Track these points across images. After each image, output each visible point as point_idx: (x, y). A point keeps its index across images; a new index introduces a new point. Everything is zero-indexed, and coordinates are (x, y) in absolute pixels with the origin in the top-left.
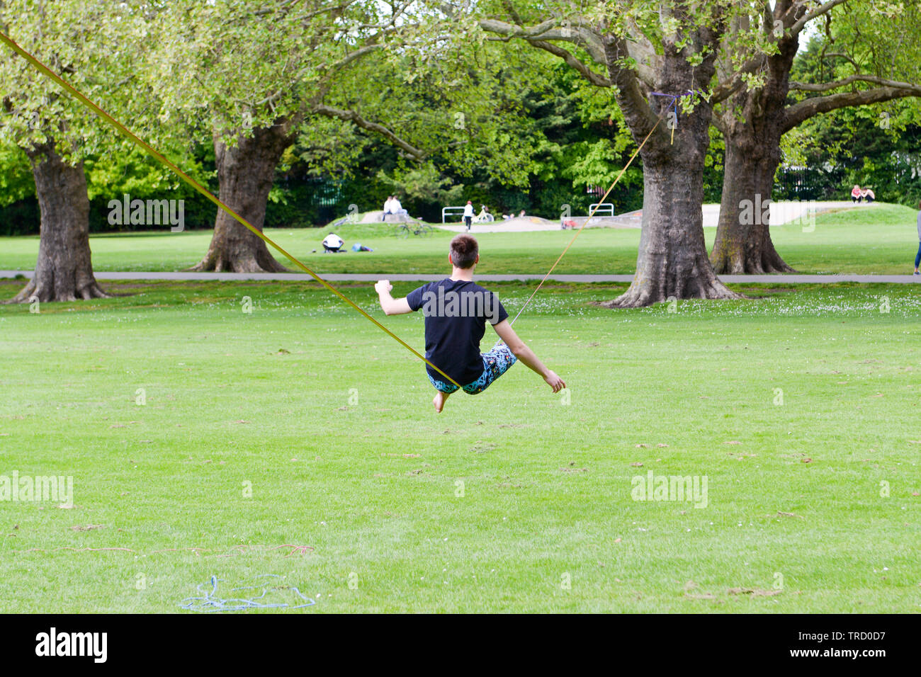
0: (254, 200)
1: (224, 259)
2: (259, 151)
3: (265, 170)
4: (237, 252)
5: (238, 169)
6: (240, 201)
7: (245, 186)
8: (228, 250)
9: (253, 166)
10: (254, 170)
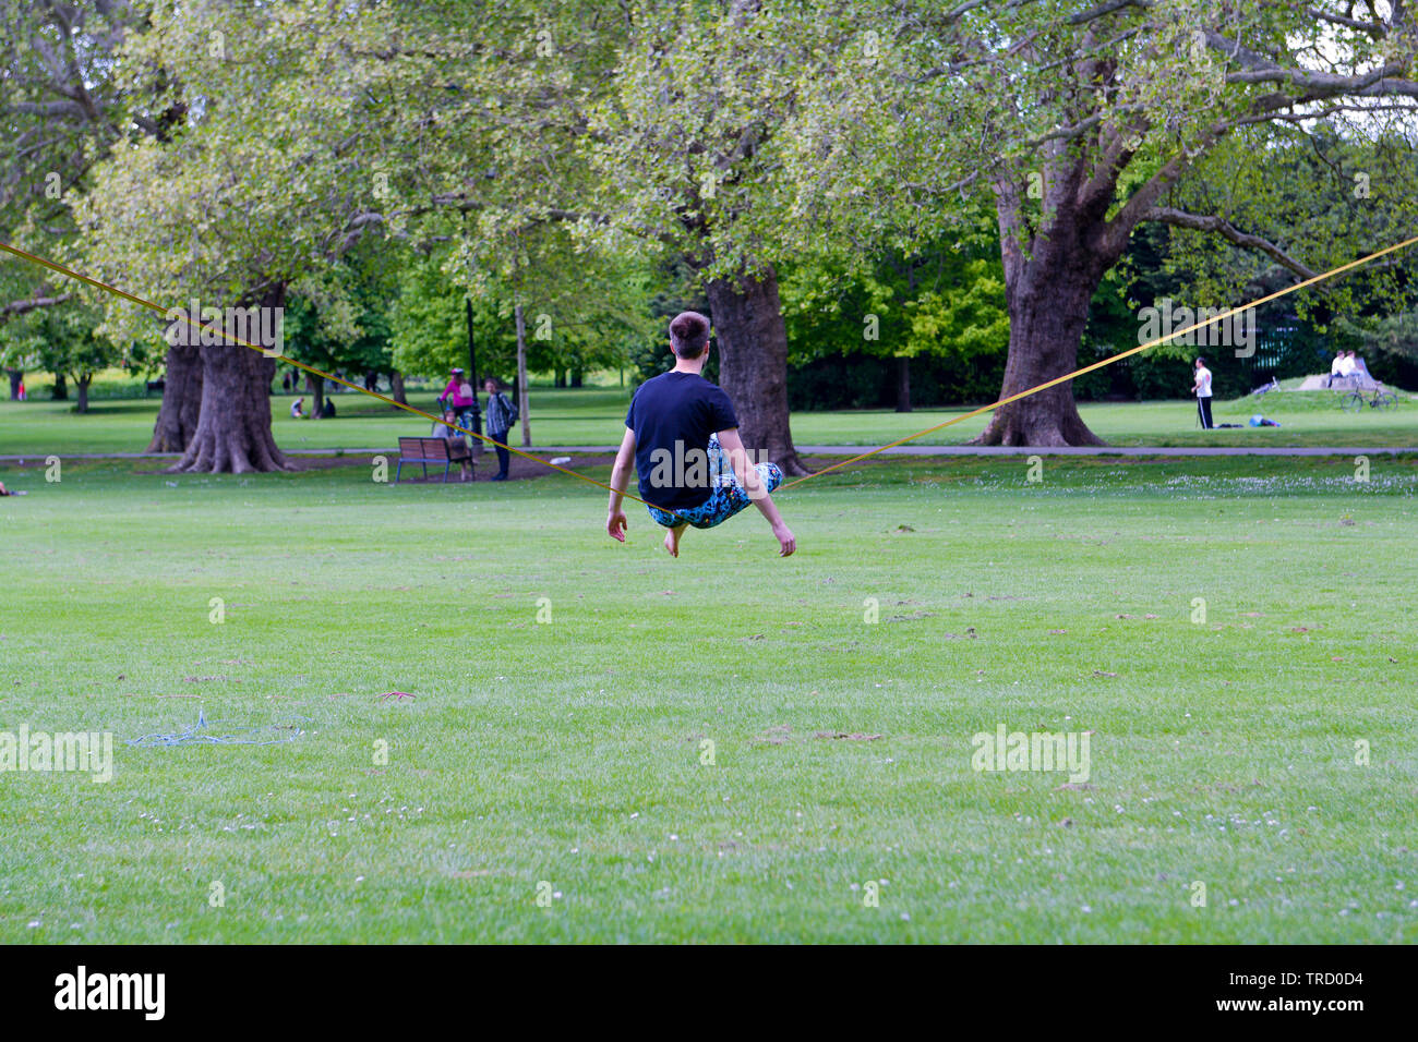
0: (1058, 345)
1: (1015, 429)
2: (1066, 275)
3: (1076, 301)
4: (1033, 420)
5: (1036, 300)
6: (1039, 347)
7: (1045, 324)
8: (1021, 417)
9: (1057, 296)
10: (1060, 302)
